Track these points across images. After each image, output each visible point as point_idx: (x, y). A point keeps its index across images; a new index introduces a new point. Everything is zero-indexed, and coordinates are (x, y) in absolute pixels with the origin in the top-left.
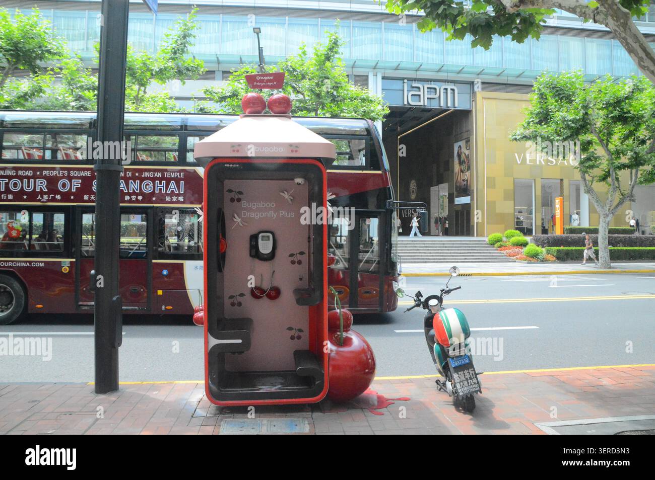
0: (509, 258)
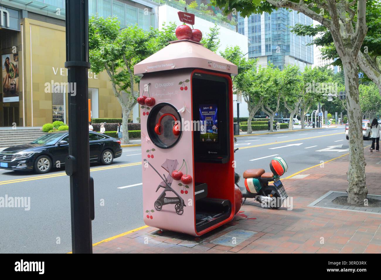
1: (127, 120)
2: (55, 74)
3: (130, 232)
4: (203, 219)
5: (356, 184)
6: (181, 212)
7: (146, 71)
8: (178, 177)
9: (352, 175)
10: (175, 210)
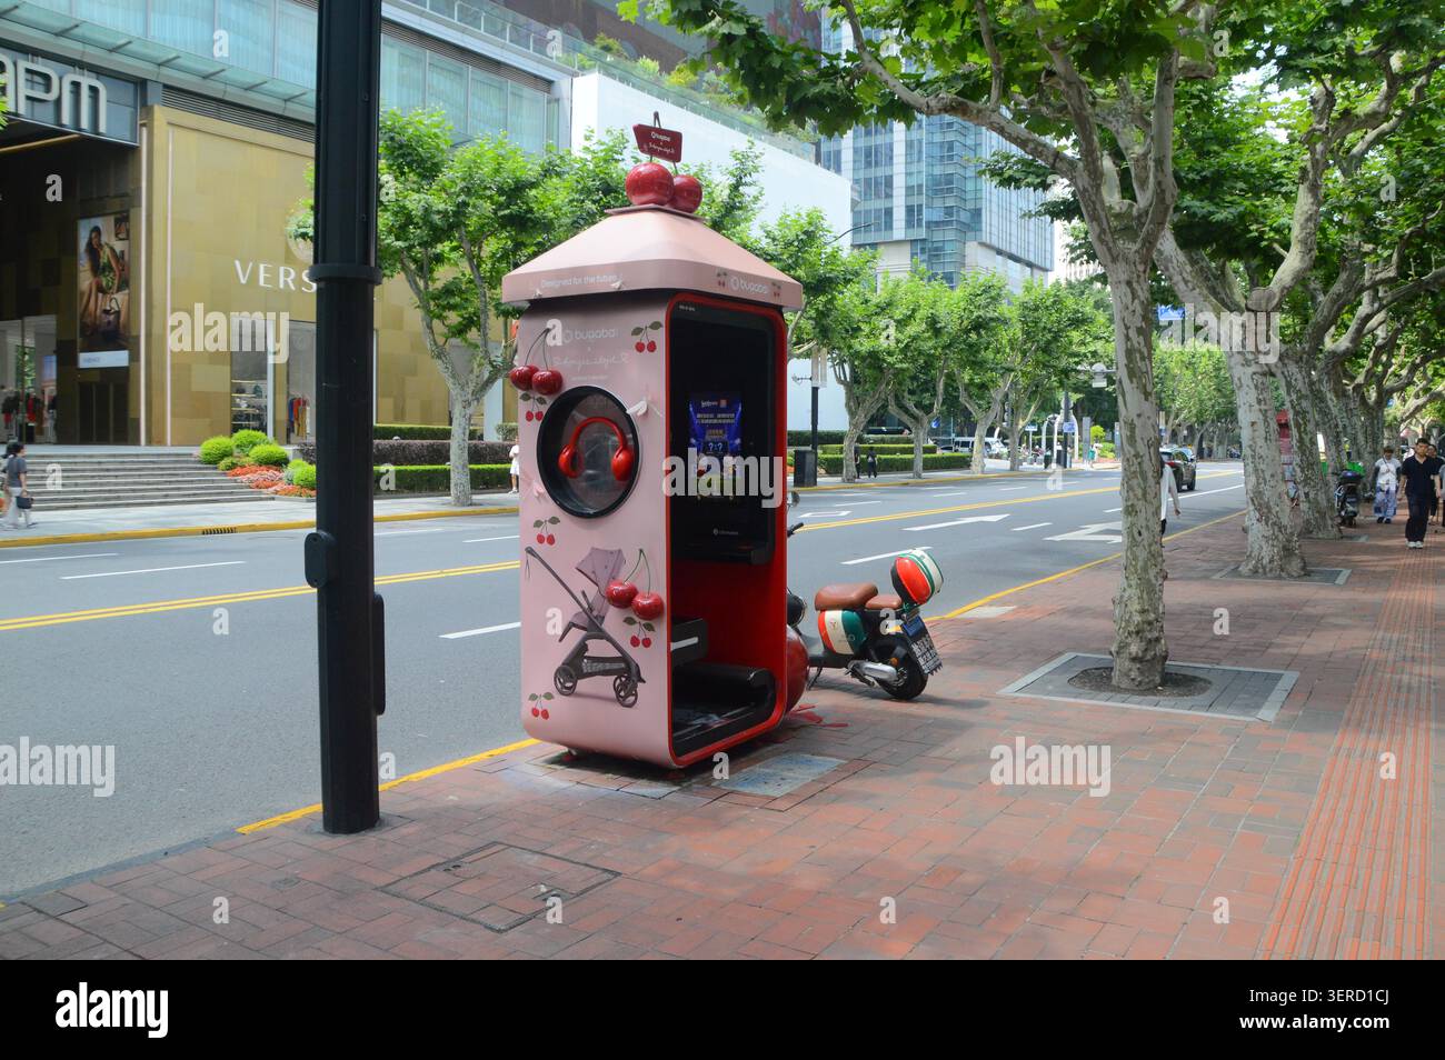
0: (256, 492)
1: (467, 433)
2: (243, 281)
3: (485, 755)
4: (694, 722)
5: (1137, 633)
6: (632, 699)
7: (538, 292)
8: (624, 600)
9: (1126, 605)
10: (613, 694)
